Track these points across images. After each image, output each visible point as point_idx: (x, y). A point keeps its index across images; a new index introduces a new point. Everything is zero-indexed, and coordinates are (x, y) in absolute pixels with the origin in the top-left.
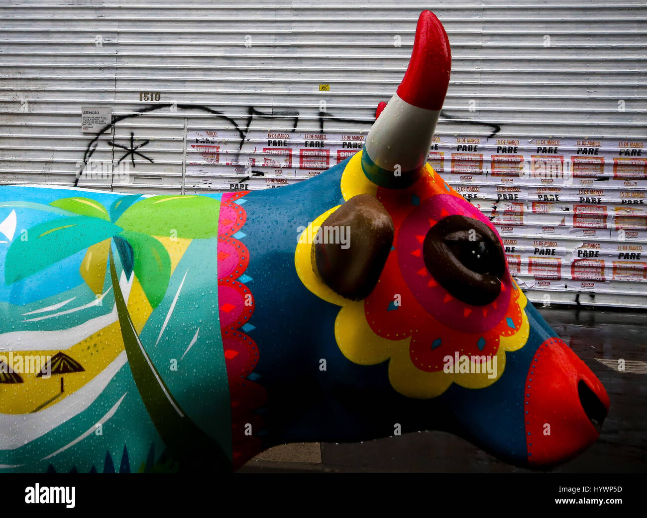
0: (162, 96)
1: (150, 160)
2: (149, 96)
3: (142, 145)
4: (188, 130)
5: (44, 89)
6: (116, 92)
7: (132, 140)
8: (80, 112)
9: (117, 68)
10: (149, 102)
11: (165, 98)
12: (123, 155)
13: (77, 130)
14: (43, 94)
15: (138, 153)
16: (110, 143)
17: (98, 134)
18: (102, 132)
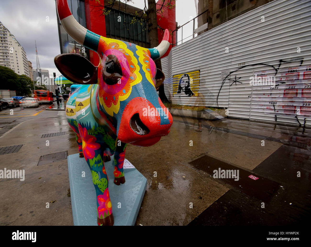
1: (241, 83)
2: (241, 64)
3: (239, 79)
4: (255, 72)
5: (212, 69)
6: (231, 65)
7: (236, 78)
8: (221, 73)
9: (231, 58)
10: (241, 66)
11: (247, 64)
12: (233, 82)
13: (220, 78)
15: (237, 81)
16: (229, 80)
17: (226, 78)
18: (227, 77)
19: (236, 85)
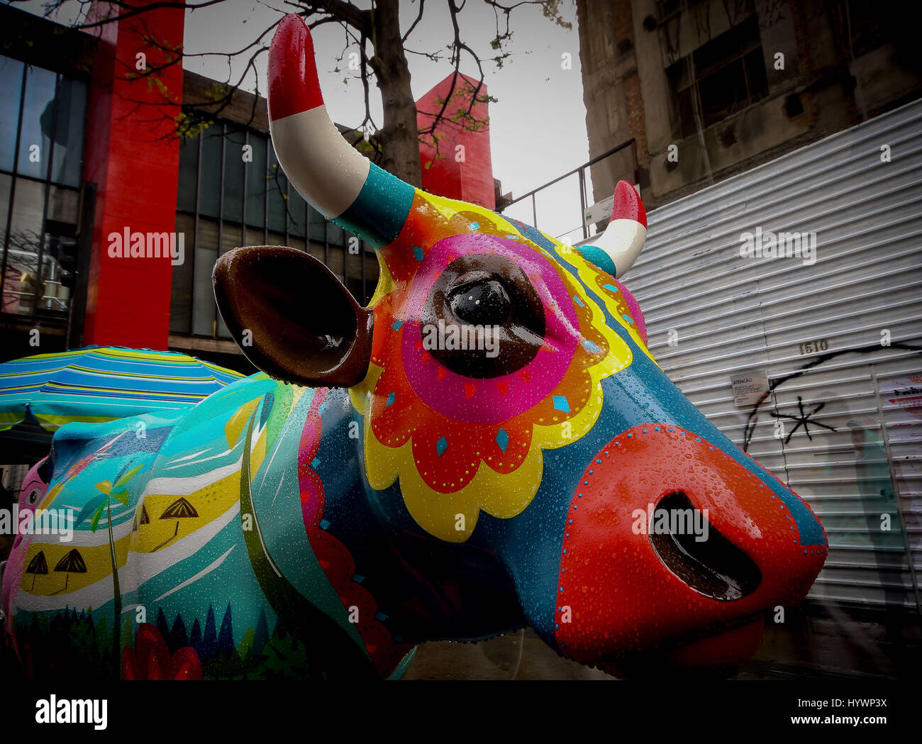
0: (830, 342)
1: (832, 429)
2: (812, 346)
3: (816, 411)
4: (878, 380)
6: (768, 351)
7: (801, 406)
8: (729, 383)
9: (764, 322)
10: (814, 353)
11: (836, 345)
12: (793, 427)
13: (730, 405)
14: (686, 371)
16: (774, 414)
17: (756, 406)
18: (759, 403)
19: (810, 437)
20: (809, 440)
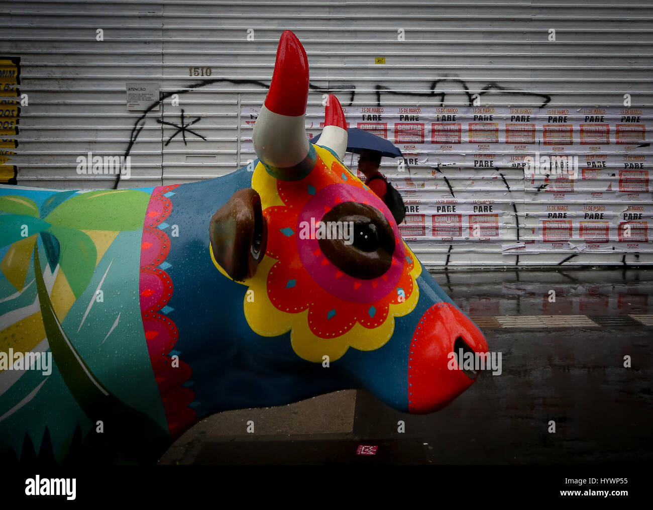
0: (213, 70)
1: (203, 138)
2: (200, 71)
3: (194, 122)
4: (242, 105)
5: (82, 64)
6: (163, 67)
7: (182, 117)
8: (124, 89)
9: (163, 42)
10: (200, 77)
11: (217, 73)
12: (173, 132)
13: (122, 108)
14: (83, 70)
15: (189, 131)
16: (159, 121)
17: (146, 112)
18: (149, 110)
19: (185, 142)
20: (184, 144)
